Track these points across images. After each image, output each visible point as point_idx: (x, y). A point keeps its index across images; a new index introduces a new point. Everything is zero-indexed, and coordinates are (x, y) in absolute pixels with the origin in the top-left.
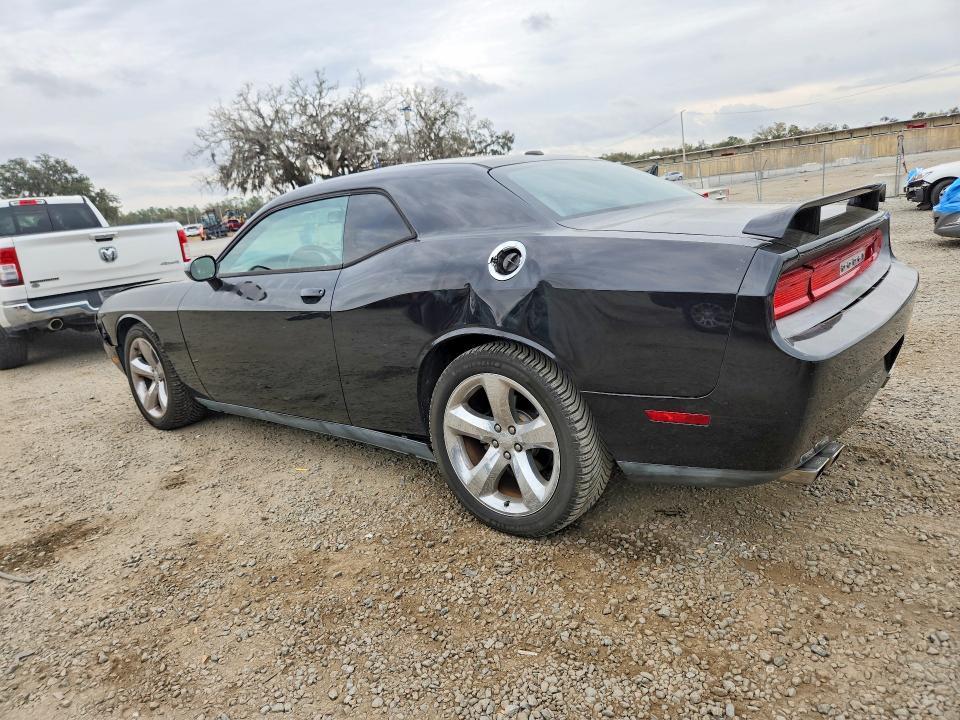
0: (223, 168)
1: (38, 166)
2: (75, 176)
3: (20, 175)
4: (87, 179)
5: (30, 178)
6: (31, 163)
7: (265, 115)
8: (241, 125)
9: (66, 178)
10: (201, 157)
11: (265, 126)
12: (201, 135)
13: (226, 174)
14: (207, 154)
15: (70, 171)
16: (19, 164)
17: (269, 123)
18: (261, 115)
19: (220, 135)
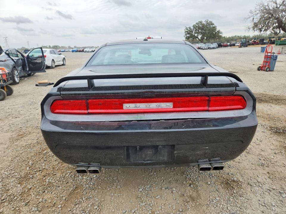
0: (255, 23)
1: (205, 23)
2: (213, 26)
3: (200, 26)
4: (216, 27)
5: (202, 26)
6: (204, 22)
7: (278, 3)
8: (267, 7)
9: (211, 27)
10: (249, 20)
11: (277, 7)
12: (251, 12)
13: (256, 25)
14: (252, 18)
15: (212, 24)
16: (201, 22)
17: (278, 6)
18: (276, 3)
19: (258, 12)
